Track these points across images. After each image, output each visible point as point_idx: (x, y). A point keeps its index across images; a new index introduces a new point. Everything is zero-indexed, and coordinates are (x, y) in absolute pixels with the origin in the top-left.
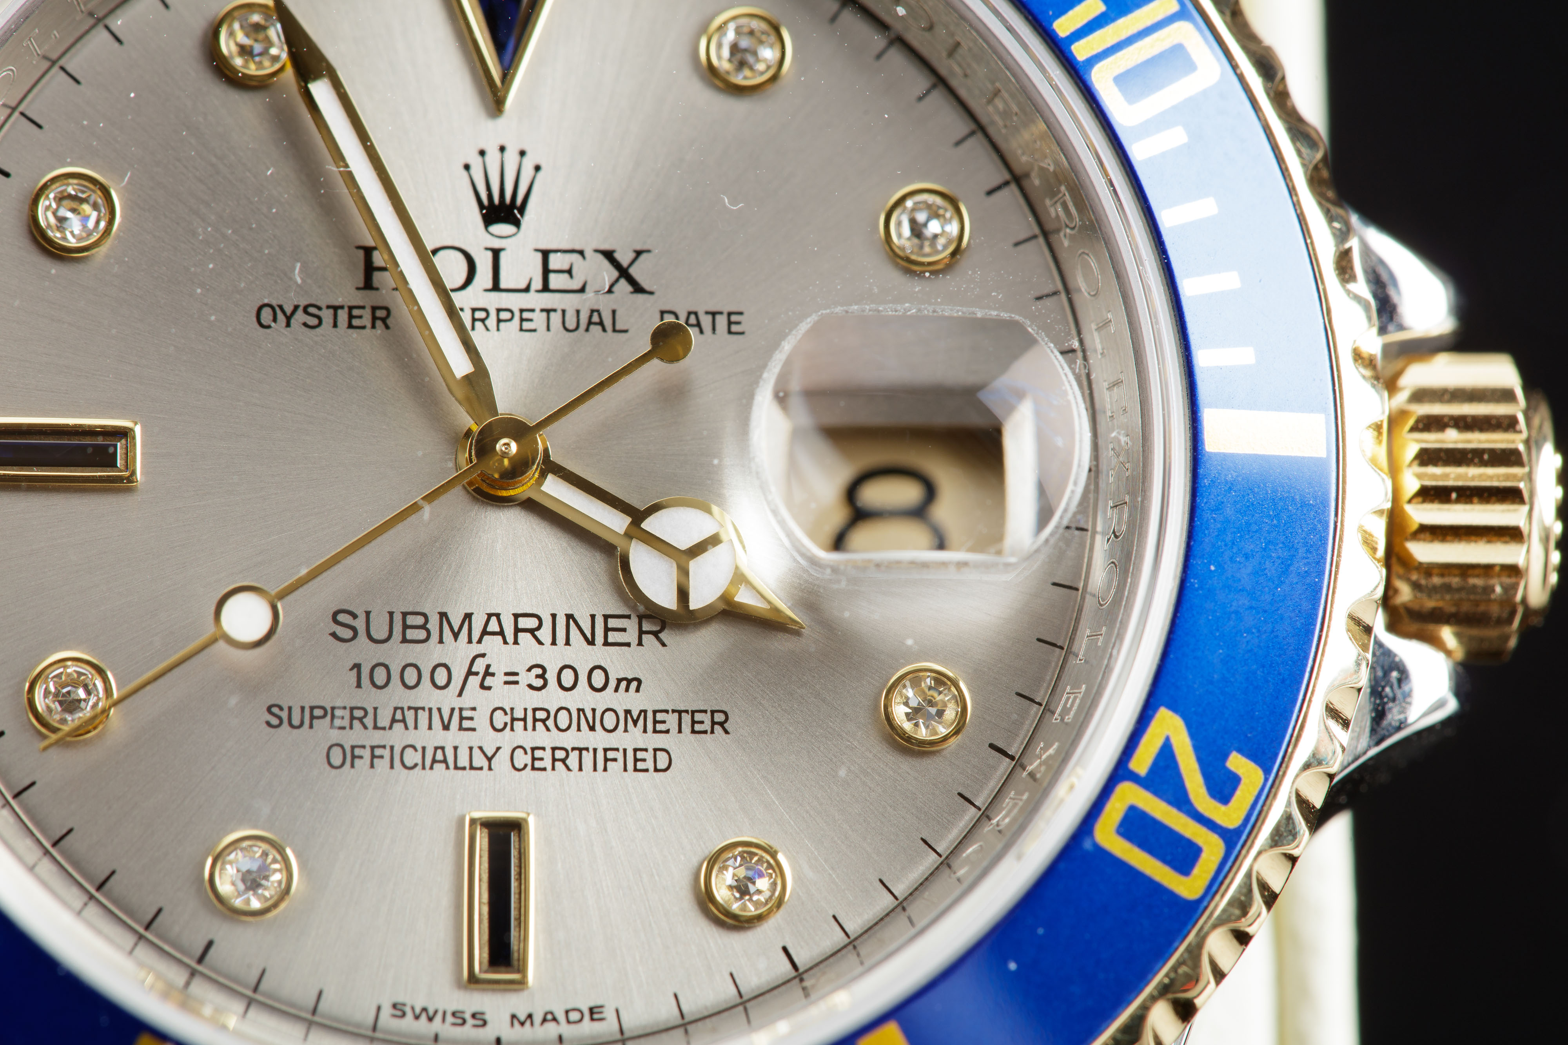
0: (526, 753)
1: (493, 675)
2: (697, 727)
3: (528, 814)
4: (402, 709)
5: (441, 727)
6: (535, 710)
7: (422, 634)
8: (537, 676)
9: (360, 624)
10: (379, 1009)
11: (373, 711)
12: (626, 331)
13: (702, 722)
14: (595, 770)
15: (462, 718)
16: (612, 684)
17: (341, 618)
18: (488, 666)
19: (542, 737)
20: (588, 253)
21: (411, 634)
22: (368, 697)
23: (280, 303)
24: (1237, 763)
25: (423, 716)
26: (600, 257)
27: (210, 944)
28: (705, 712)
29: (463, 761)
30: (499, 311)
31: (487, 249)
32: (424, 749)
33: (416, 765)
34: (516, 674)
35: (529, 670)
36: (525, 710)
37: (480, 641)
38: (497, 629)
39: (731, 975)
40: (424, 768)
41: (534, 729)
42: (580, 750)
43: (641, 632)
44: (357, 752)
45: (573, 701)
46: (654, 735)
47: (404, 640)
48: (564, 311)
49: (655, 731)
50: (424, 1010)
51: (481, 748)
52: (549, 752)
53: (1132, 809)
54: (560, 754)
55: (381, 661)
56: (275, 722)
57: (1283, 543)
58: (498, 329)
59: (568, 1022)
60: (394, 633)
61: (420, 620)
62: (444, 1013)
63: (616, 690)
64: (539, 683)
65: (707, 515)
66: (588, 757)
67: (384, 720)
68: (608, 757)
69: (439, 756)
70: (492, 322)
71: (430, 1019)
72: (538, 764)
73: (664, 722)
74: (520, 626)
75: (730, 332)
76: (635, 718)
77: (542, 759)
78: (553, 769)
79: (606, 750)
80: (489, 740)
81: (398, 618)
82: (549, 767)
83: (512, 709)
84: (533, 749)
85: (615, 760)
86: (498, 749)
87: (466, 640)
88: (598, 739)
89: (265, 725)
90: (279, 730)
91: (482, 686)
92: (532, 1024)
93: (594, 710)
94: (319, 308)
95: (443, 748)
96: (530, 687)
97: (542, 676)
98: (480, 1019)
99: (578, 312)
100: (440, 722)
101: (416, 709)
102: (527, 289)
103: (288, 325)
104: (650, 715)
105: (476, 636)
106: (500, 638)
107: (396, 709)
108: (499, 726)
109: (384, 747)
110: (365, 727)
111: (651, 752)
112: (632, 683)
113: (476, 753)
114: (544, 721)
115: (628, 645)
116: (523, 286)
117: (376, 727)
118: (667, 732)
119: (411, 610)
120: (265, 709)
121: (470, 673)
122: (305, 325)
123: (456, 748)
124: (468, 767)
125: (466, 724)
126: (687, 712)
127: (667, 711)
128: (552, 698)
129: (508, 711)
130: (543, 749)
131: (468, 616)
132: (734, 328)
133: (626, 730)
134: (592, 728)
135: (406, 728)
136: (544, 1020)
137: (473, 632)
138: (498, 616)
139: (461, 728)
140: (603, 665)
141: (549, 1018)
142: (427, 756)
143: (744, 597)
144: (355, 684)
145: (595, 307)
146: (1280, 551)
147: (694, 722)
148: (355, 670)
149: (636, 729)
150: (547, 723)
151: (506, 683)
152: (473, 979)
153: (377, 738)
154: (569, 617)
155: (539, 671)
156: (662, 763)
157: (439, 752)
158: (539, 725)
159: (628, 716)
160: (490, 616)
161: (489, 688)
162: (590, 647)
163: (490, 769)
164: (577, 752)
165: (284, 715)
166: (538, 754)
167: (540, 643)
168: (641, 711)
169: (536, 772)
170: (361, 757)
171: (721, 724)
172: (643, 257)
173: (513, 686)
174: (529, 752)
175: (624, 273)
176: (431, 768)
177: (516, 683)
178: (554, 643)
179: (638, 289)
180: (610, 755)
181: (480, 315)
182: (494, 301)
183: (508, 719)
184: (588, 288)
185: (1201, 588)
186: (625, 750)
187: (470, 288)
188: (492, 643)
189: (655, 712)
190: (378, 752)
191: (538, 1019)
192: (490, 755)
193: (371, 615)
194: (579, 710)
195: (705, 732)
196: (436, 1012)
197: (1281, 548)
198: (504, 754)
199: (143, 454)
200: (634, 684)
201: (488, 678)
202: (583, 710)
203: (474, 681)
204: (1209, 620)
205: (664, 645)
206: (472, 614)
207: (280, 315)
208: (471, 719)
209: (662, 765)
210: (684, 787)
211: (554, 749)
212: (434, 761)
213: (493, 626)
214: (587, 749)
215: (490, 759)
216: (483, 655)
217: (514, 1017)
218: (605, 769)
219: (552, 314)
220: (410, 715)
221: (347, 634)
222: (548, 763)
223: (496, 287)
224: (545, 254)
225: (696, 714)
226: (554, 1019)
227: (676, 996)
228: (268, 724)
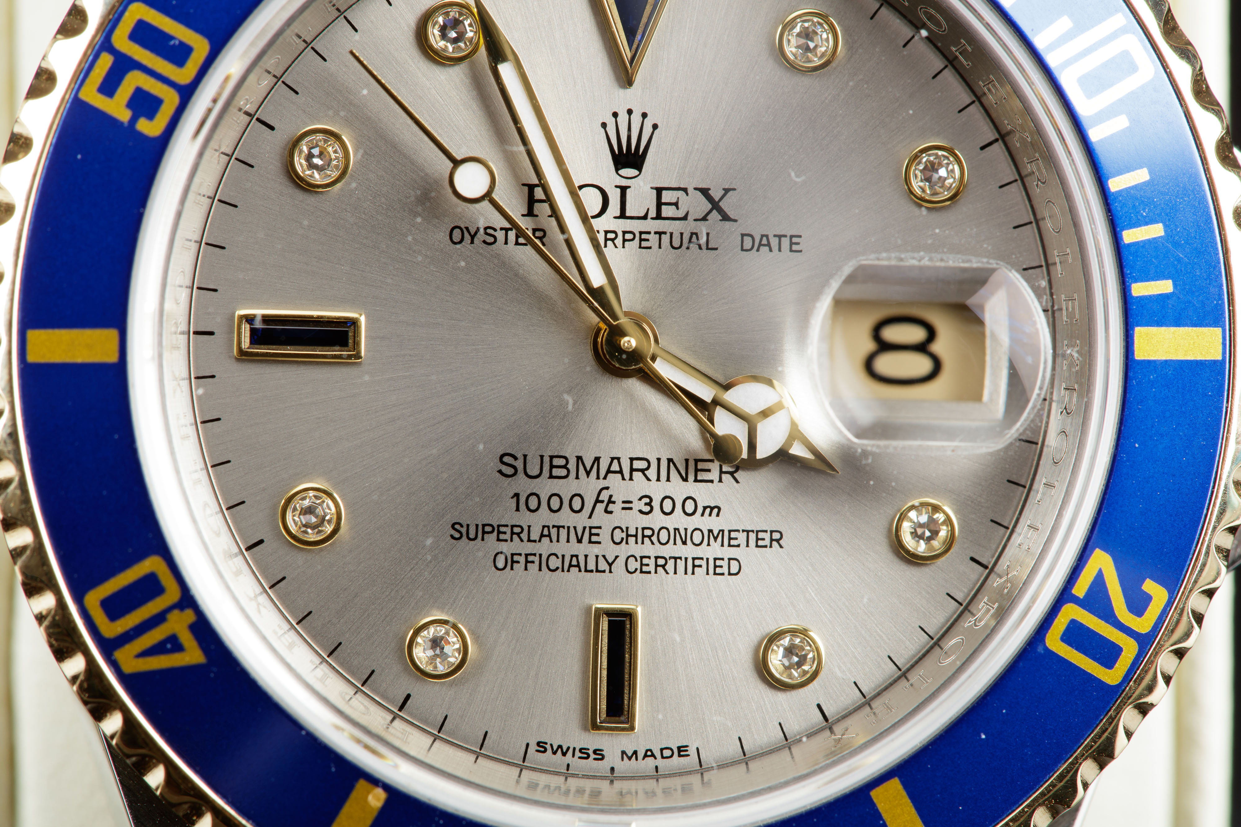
0: (636, 560)
1: (614, 502)
2: (760, 543)
3: (637, 607)
4: (548, 527)
5: (576, 541)
6: (643, 529)
7: (563, 472)
8: (646, 504)
9: (519, 464)
10: (528, 745)
11: (527, 528)
12: (716, 249)
13: (763, 539)
14: (686, 573)
15: (591, 534)
16: (700, 510)
17: (506, 459)
18: (611, 496)
19: (649, 549)
20: (690, 190)
21: (556, 472)
22: (524, 518)
23: (466, 226)
24: (1150, 586)
25: (563, 533)
26: (699, 193)
27: (408, 697)
28: (766, 531)
29: (591, 566)
30: (624, 233)
31: (616, 187)
32: (563, 556)
33: (557, 568)
34: (631, 502)
35: (640, 499)
36: (637, 529)
37: (605, 478)
38: (618, 469)
39: (780, 724)
40: (563, 571)
41: (643, 543)
42: (676, 558)
43: (721, 472)
44: (516, 558)
45: (671, 522)
46: (729, 548)
47: (551, 477)
48: (671, 234)
49: (730, 545)
50: (560, 747)
51: (604, 556)
52: (653, 559)
53: (1073, 621)
54: (661, 562)
55: (534, 491)
56: (457, 535)
57: (1189, 424)
58: (624, 247)
59: (663, 757)
60: (544, 471)
61: (562, 462)
62: (574, 749)
63: (703, 515)
64: (647, 509)
65: (771, 389)
66: (681, 564)
67: (535, 536)
68: (696, 564)
69: (574, 562)
70: (619, 241)
71: (564, 754)
72: (645, 569)
73: (736, 539)
74: (635, 467)
75: (791, 250)
76: (715, 535)
77: (647, 565)
78: (656, 572)
79: (694, 559)
80: (611, 551)
81: (547, 460)
82: (653, 571)
83: (627, 528)
84: (642, 558)
85: (700, 566)
86: (617, 557)
87: (595, 476)
88: (689, 551)
89: (450, 538)
90: (460, 542)
91: (606, 511)
92: (637, 759)
93: (686, 529)
94: (495, 230)
95: (577, 556)
96: (641, 512)
97: (649, 504)
98: (599, 754)
99: (682, 234)
100: (575, 537)
101: (558, 527)
102: (645, 217)
103: (472, 242)
104: (726, 534)
105: (603, 473)
106: (619, 475)
107: (544, 527)
108: (617, 540)
109: (535, 555)
110: (522, 541)
111: (726, 560)
112: (714, 509)
113: (601, 560)
114: (650, 537)
115: (712, 481)
116: (642, 214)
117: (529, 540)
118: (738, 546)
119: (556, 454)
120: (450, 526)
121: (597, 501)
122: (484, 242)
123: (586, 556)
124: (595, 571)
125: (594, 538)
126: (753, 531)
127: (738, 531)
128: (657, 520)
129: (625, 530)
130: (649, 557)
131: (597, 459)
132: (795, 247)
133: (709, 545)
134: (684, 543)
135: (551, 541)
136: (646, 756)
137: (600, 471)
138: (618, 459)
139: (590, 542)
140: (693, 496)
141: (649, 754)
142: (565, 562)
143: (797, 450)
144: (515, 509)
145: (695, 231)
146: (1186, 431)
147: (758, 539)
148: (515, 498)
149: (716, 544)
150: (652, 538)
151: (623, 509)
152: (595, 727)
153: (529, 548)
154: (670, 460)
155: (647, 500)
156: (734, 568)
157: (574, 559)
158: (646, 540)
159: (711, 533)
160: (613, 459)
161: (611, 512)
162: (685, 483)
163: (610, 572)
164: (673, 560)
165: (464, 530)
166: (645, 561)
167: (648, 479)
168: (720, 531)
169: (643, 574)
170: (518, 562)
171: (778, 541)
172: (731, 193)
173: (628, 511)
174: (639, 559)
175: (715, 205)
176: (568, 571)
177: (631, 509)
178: (658, 480)
179: (725, 217)
180: (697, 562)
181: (610, 236)
182: (621, 225)
183: (624, 535)
184: (689, 218)
185: (1128, 460)
186: (708, 559)
187: (604, 216)
188: (614, 480)
189: (730, 531)
190: (530, 558)
191: (641, 755)
192: (610, 561)
193: (528, 457)
194: (675, 529)
195: (766, 546)
196: (568, 748)
197: (1187, 429)
198: (621, 562)
199: (366, 337)
200: (716, 510)
201: (611, 505)
202: (678, 529)
203: (600, 507)
204: (1133, 484)
205: (737, 482)
206: (600, 457)
207: (466, 235)
208: (598, 535)
209: (734, 570)
210: (750, 587)
211: (657, 558)
212: (570, 566)
213: (615, 467)
214: (680, 558)
215: (610, 565)
216: (607, 488)
217: (623, 753)
218: (693, 573)
219: (663, 236)
220: (554, 531)
221: (509, 471)
222: (652, 568)
223: (623, 215)
224: (659, 191)
225: (760, 533)
226: (653, 755)
227: (740, 739)
228: (452, 537)
